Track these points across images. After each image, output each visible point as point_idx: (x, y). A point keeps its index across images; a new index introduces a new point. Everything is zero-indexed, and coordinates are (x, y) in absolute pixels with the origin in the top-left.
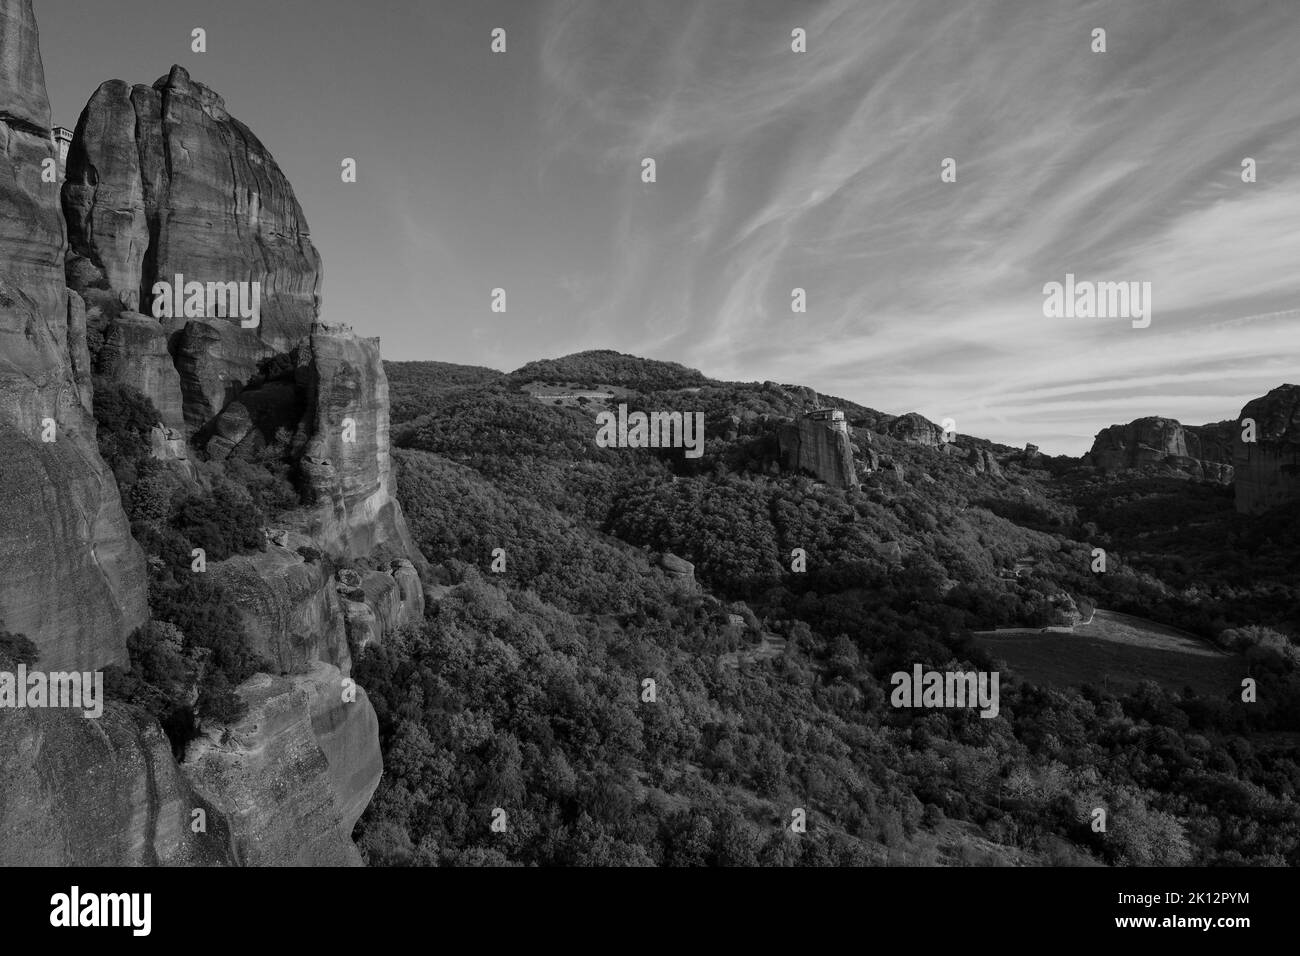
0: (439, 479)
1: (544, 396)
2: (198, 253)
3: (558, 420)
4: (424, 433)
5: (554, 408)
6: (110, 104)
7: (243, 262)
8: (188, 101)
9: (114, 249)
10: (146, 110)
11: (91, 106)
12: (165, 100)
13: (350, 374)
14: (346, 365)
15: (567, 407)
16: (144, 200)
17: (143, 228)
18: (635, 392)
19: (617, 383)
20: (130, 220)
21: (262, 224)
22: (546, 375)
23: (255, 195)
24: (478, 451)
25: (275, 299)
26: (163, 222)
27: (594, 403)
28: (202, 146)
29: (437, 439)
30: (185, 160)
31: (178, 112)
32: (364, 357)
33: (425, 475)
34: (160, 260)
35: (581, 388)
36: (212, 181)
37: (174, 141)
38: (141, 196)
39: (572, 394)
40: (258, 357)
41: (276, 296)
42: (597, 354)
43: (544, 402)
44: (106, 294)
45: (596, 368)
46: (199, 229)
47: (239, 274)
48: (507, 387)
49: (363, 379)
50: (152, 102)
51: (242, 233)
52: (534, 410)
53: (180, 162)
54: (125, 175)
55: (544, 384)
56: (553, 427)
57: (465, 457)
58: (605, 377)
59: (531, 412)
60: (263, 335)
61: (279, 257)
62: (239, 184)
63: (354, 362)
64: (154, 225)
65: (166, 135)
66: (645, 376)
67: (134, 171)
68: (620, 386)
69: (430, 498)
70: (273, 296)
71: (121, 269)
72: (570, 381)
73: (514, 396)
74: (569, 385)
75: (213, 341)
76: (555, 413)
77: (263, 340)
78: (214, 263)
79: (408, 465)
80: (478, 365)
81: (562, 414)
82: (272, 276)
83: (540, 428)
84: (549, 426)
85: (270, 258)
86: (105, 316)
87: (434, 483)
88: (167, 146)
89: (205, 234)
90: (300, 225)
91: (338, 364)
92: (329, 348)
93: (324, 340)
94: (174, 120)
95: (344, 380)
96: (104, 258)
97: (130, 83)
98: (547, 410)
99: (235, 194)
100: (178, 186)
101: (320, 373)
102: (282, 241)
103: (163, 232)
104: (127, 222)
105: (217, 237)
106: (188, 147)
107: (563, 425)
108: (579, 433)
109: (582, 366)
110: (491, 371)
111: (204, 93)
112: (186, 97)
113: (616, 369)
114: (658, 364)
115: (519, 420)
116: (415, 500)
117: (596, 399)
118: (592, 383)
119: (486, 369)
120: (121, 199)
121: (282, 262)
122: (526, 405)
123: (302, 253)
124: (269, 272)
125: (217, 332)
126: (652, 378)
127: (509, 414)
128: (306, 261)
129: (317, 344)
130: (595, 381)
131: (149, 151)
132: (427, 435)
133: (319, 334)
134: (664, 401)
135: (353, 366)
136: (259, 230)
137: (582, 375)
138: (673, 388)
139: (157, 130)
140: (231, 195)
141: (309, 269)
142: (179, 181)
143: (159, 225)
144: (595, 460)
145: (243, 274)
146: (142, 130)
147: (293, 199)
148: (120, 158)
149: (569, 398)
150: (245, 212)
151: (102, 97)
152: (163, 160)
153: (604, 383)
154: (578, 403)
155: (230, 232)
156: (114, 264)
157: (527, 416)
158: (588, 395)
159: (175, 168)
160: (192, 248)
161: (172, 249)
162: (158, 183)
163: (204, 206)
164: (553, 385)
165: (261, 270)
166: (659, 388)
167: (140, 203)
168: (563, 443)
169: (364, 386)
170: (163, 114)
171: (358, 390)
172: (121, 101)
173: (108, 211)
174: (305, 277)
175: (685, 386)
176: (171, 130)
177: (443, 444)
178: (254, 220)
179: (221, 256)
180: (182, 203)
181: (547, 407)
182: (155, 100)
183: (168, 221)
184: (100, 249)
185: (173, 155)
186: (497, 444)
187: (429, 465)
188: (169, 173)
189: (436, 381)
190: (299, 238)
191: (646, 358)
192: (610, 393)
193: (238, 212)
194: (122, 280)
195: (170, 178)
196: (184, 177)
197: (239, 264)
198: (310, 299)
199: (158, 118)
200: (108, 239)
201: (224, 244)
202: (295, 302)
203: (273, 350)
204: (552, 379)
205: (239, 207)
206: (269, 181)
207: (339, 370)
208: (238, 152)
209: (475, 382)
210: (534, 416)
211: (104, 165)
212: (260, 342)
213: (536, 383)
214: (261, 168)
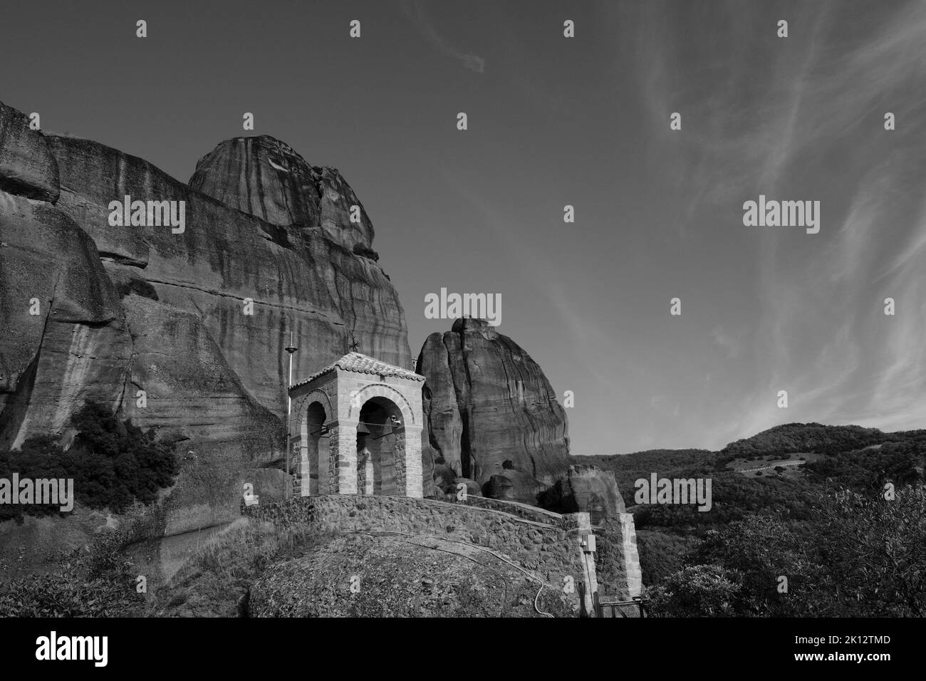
0: (672, 554)
1: (747, 470)
2: (491, 429)
3: (761, 488)
4: (656, 512)
5: (756, 479)
6: (433, 349)
7: (519, 429)
8: (475, 335)
9: (444, 436)
10: (453, 347)
11: (424, 352)
12: (462, 338)
13: (598, 501)
14: (593, 495)
15: (767, 477)
16: (457, 401)
17: (459, 420)
18: (823, 456)
19: (806, 450)
20: (451, 416)
21: (526, 400)
22: (744, 452)
23: (520, 382)
24: (700, 522)
25: (541, 449)
26: (470, 415)
27: (789, 470)
28: (486, 362)
29: (666, 516)
30: (477, 372)
31: (470, 343)
32: (605, 487)
33: (661, 552)
34: (471, 438)
35: (776, 459)
36: (494, 381)
37: (470, 361)
38: (455, 400)
39: (769, 465)
40: (536, 492)
41: (541, 446)
42: (785, 428)
43: (747, 476)
44: (443, 467)
45: (786, 440)
46: (490, 414)
47: (517, 438)
48: (715, 467)
49: (607, 502)
50: (455, 341)
51: (516, 409)
52: (740, 483)
53: (475, 374)
54: (446, 389)
55: (745, 460)
56: (758, 495)
57: (691, 529)
58: (794, 447)
59: (737, 485)
60: (537, 476)
61: (539, 419)
62: (510, 378)
63: (599, 492)
64: (465, 417)
65: (465, 359)
66: (829, 441)
67: (450, 386)
68: (809, 452)
69: (667, 569)
70: (540, 447)
71: (450, 448)
72: (766, 454)
73: (721, 473)
74: (766, 458)
75: (508, 487)
76: (757, 483)
77: (538, 480)
78: (502, 434)
79: (647, 545)
80: (688, 448)
81: (764, 484)
82: (537, 434)
83: (747, 497)
84: (755, 495)
85: (534, 422)
86: (445, 482)
87: (669, 557)
88: (466, 366)
89: (494, 416)
90: (549, 393)
91: (589, 495)
92: (581, 485)
93: (578, 480)
94: (469, 349)
95: (594, 506)
96: (439, 443)
97: (442, 333)
98: (751, 482)
99: (508, 385)
100: (475, 389)
101: (578, 503)
102: (540, 408)
103: (470, 421)
104: (449, 418)
105: (502, 417)
106: (478, 364)
107: (766, 493)
108: (781, 498)
109: (773, 440)
110: (700, 452)
111: (483, 325)
112: (474, 333)
113: (803, 439)
114: (838, 428)
115: (729, 493)
116: (657, 573)
117: (790, 466)
118: (784, 454)
119: (696, 450)
120: (445, 404)
121: (542, 421)
122: (733, 480)
123: (553, 411)
124: (535, 431)
125: (510, 480)
126: (836, 442)
127: (720, 489)
128: (556, 417)
129: (574, 484)
130: (787, 451)
131: (457, 371)
132: (659, 514)
133: (574, 477)
134: (851, 460)
135: (599, 495)
136: (525, 405)
137: (775, 447)
138: (856, 448)
139: (460, 357)
140: (506, 387)
141: (559, 423)
142: (476, 386)
143: (468, 417)
144: (799, 519)
145: (520, 436)
146: (452, 359)
147: (542, 376)
148: (442, 379)
149: (767, 469)
150: (515, 395)
151: (429, 346)
152: (465, 374)
153: (795, 451)
154: (775, 472)
155: (508, 411)
156: (445, 446)
157: (735, 489)
158: (783, 464)
159: (472, 378)
160: (488, 427)
161: (476, 430)
162: (464, 389)
163: (492, 398)
164: (752, 459)
165: (530, 431)
166: (844, 450)
167: (456, 404)
168: (769, 507)
169: (608, 507)
170: (462, 347)
171: (604, 511)
172: (439, 345)
173: (439, 413)
174: (557, 428)
175: (867, 445)
176: (467, 356)
177: (671, 519)
178: (521, 398)
179: (505, 428)
180: (479, 399)
181: (750, 480)
182: (457, 339)
183: (472, 413)
184: (437, 438)
185: (470, 370)
186: (715, 514)
187: (663, 543)
188: (470, 382)
189: (659, 465)
190: (549, 401)
191: (827, 425)
192: (802, 459)
193: (511, 396)
194: (451, 455)
195: (470, 385)
196: (478, 382)
197: (516, 431)
198: (562, 443)
199: (459, 350)
200: (440, 430)
201: (506, 420)
202: (554, 447)
203: (545, 485)
204: (750, 455)
205: (511, 393)
206: (527, 370)
207: (590, 500)
208: (507, 357)
209: (689, 463)
210: (741, 488)
211: (434, 386)
212: (537, 482)
213: (737, 460)
214: (521, 363)
